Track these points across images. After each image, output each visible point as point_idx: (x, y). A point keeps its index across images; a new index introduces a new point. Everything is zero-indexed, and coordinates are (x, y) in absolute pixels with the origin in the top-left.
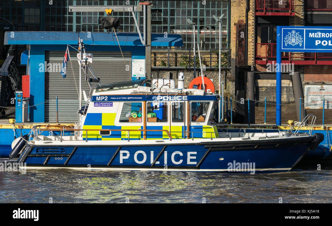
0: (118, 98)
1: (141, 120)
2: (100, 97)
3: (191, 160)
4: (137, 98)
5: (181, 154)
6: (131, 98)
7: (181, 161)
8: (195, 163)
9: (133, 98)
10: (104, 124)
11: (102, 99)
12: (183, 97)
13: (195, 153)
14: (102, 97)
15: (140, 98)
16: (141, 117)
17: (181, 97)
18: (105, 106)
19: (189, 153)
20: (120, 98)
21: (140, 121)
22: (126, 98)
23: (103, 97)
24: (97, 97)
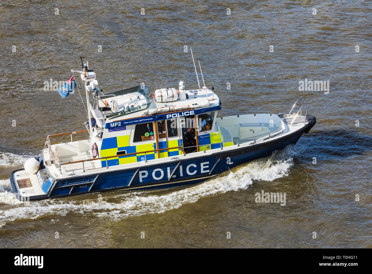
0: (130, 122)
1: (154, 138)
2: (113, 124)
3: (205, 169)
4: (148, 119)
5: (195, 166)
6: (142, 120)
7: (195, 172)
8: (208, 171)
9: (144, 120)
10: (119, 146)
11: (116, 125)
12: (190, 112)
13: (208, 163)
14: (115, 123)
15: (150, 119)
16: (153, 135)
17: (188, 112)
18: (119, 130)
19: (202, 164)
20: (132, 122)
21: (152, 138)
22: (138, 121)
23: (117, 123)
24: (111, 124)
